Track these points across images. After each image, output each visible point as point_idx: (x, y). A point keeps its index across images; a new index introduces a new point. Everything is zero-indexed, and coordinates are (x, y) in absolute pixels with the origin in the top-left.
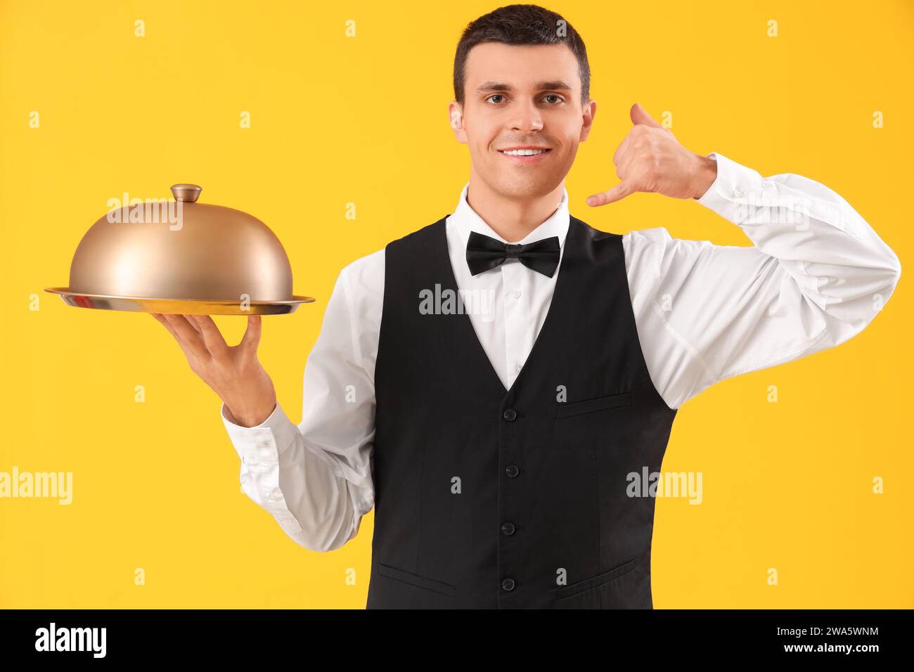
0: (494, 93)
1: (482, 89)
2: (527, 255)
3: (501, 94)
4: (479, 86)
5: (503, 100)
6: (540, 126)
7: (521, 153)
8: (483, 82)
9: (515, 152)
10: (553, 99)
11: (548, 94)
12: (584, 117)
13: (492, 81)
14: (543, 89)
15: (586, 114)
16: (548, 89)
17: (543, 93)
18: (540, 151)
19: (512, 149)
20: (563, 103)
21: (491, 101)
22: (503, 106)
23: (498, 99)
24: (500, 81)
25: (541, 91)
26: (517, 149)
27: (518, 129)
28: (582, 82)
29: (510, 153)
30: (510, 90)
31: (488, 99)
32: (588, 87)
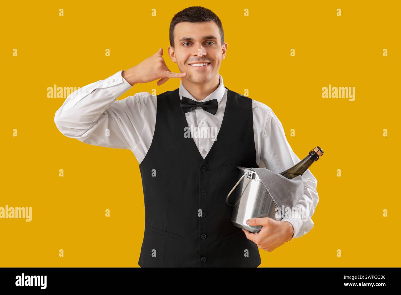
0: (186, 42)
1: (181, 40)
2: (205, 106)
3: (189, 42)
4: (180, 39)
5: (190, 44)
6: (205, 54)
7: (199, 65)
8: (182, 37)
9: (196, 65)
10: (210, 43)
11: (208, 41)
12: (223, 50)
13: (185, 37)
14: (206, 39)
15: (224, 49)
16: (208, 39)
17: (206, 41)
18: (206, 64)
19: (195, 63)
20: (214, 45)
21: (185, 45)
22: (190, 47)
23: (188, 44)
24: (188, 37)
25: (205, 40)
26: (197, 63)
27: (196, 56)
28: (221, 36)
29: (194, 65)
30: (192, 40)
31: (184, 44)
32: (224, 38)
